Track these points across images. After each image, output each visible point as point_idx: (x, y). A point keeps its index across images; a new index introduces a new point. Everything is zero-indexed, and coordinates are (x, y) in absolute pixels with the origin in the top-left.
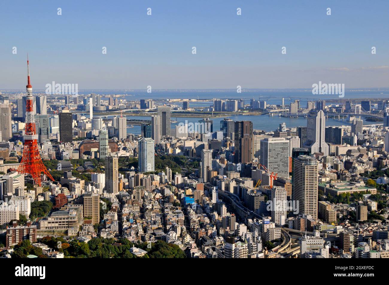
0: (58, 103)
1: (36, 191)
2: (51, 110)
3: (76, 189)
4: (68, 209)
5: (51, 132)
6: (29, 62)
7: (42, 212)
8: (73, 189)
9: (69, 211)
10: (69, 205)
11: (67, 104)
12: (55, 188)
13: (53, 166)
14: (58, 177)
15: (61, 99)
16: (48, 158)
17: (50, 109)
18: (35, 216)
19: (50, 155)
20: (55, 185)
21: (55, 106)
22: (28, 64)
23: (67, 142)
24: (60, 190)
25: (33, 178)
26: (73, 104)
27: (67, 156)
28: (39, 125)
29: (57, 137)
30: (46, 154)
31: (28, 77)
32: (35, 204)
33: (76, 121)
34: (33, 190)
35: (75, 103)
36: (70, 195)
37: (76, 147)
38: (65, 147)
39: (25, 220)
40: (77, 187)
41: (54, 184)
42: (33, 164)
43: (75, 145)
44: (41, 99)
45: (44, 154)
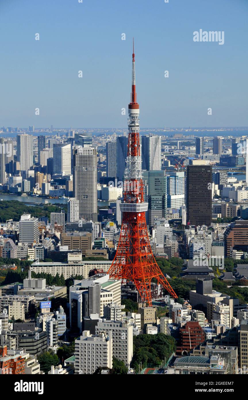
0: (182, 153)
1: (143, 314)
2: (170, 165)
3: (222, 316)
4: (207, 355)
5: (169, 205)
6: (135, 55)
7: (156, 356)
8: (214, 315)
9: (210, 357)
10: (209, 346)
11: (199, 154)
12: (179, 312)
13: (174, 269)
14: (184, 289)
15: (189, 144)
16: (165, 254)
17: (166, 163)
18: (142, 363)
19: (167, 247)
20: (178, 305)
21: (176, 157)
22: (133, 61)
23: (201, 225)
24: (190, 316)
25: (137, 290)
26: (211, 154)
27: (201, 250)
28: (148, 191)
29: (181, 216)
30: (161, 246)
31: (133, 87)
32: (142, 339)
33: (217, 186)
34: (137, 313)
35: (216, 151)
36: (210, 327)
37: (219, 234)
38: (196, 234)
39: (124, 371)
40: (223, 312)
41: (177, 303)
42: (137, 262)
43: (216, 231)
44: (152, 140)
45: (157, 247)
